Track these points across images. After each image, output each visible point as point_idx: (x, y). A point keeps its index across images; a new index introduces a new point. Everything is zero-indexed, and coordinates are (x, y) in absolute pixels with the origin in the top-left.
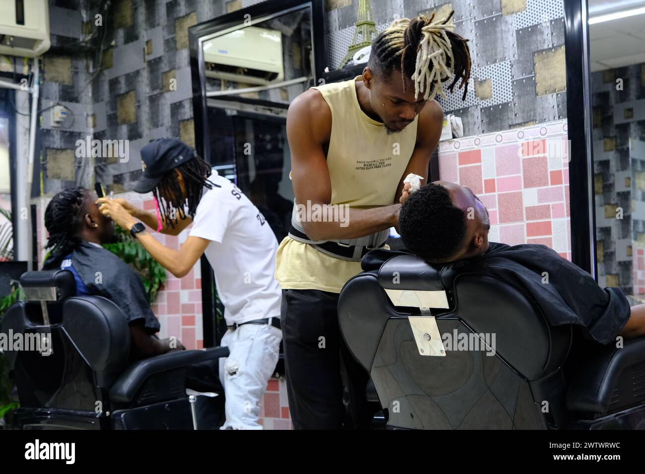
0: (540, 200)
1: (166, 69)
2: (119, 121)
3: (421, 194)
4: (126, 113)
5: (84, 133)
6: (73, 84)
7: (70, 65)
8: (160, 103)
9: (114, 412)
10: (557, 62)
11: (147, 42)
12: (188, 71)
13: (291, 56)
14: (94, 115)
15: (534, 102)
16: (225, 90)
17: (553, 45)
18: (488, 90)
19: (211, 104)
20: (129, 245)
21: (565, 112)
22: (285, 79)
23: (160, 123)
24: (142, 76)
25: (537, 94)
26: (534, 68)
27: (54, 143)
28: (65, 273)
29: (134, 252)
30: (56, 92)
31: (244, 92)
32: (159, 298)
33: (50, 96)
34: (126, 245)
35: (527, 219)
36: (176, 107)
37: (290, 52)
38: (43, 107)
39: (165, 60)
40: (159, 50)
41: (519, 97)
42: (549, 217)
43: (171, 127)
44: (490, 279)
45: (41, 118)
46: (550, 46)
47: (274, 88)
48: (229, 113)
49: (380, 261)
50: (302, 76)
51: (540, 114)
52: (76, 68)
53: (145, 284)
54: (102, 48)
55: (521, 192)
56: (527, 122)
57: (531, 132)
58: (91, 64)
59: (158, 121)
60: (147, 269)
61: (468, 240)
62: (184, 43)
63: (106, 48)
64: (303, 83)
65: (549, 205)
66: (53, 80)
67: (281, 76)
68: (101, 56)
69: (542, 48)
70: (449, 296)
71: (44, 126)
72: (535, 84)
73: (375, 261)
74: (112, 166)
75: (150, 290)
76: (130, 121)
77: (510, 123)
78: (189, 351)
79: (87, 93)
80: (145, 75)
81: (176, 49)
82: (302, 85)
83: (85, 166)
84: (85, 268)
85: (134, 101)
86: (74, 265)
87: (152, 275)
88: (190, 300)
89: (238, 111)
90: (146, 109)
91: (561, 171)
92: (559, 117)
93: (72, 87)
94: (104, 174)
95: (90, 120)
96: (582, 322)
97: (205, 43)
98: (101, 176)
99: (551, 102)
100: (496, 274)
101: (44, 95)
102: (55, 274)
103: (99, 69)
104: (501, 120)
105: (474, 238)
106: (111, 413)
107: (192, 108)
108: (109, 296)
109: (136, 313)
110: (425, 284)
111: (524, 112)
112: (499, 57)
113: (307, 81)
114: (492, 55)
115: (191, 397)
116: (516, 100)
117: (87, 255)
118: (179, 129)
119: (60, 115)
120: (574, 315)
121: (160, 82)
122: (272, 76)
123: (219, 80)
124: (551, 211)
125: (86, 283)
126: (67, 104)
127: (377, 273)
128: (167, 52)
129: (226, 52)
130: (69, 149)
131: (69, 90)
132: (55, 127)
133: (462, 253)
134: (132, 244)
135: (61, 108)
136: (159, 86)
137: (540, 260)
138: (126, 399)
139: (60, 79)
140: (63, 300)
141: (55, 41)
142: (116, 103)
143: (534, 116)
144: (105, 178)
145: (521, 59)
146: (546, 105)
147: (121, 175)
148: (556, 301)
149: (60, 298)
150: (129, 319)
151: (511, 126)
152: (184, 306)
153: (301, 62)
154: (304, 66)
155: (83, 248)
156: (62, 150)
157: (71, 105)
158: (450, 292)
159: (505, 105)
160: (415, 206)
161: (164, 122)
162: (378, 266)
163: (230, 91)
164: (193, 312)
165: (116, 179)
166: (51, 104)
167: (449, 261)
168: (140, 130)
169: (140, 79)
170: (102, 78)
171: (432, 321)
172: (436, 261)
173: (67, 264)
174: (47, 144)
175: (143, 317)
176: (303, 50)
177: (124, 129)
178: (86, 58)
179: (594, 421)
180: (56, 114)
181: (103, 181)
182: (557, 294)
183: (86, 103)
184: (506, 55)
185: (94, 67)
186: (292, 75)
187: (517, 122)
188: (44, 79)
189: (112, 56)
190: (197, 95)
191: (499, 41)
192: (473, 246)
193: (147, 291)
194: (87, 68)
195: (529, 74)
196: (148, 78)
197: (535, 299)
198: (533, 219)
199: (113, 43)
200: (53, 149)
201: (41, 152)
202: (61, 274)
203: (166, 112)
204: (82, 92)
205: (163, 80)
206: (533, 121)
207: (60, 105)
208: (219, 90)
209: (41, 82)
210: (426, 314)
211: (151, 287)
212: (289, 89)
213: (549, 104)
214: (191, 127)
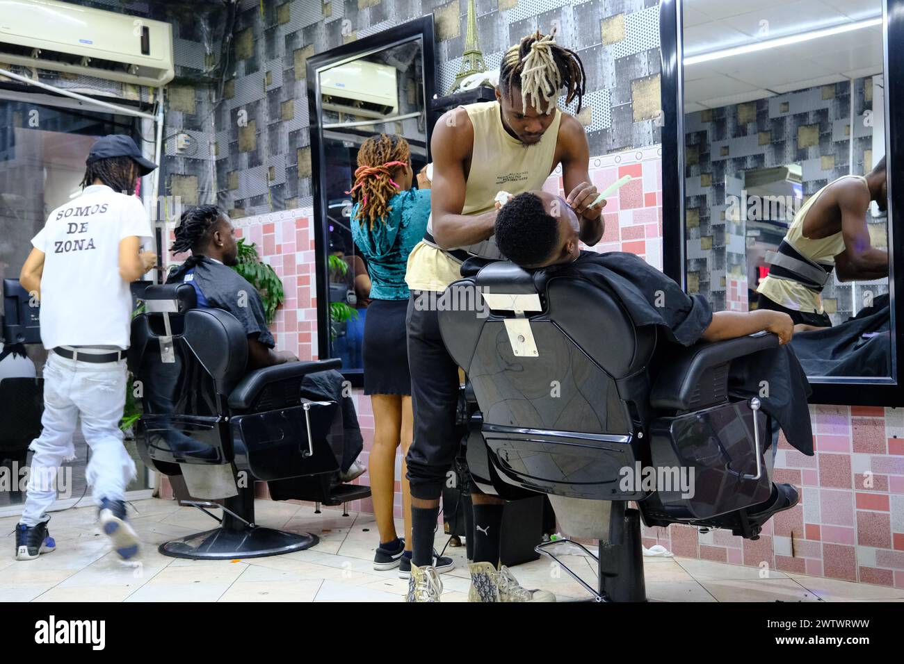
0: (635, 221)
1: (286, 99)
2: (240, 149)
3: (516, 203)
4: (247, 141)
5: (207, 160)
6: (197, 113)
7: (193, 95)
8: (279, 131)
9: (233, 418)
10: (653, 90)
11: (267, 73)
12: (305, 100)
13: (405, 92)
14: (216, 143)
15: (631, 128)
16: (342, 122)
17: (649, 73)
18: (588, 117)
19: (328, 135)
20: (249, 266)
21: (660, 138)
22: (399, 114)
23: (279, 151)
24: (262, 105)
25: (633, 121)
26: (631, 96)
27: (179, 169)
28: (187, 286)
29: (253, 273)
30: (180, 120)
31: (360, 125)
32: (277, 316)
33: (174, 125)
34: (246, 266)
35: (623, 239)
36: (294, 135)
37: (405, 87)
38: (168, 135)
39: (284, 91)
40: (278, 81)
41: (617, 123)
42: (644, 237)
43: (289, 155)
44: (580, 283)
45: (166, 145)
46: (647, 75)
47: (389, 122)
48: (346, 145)
49: (477, 268)
50: (417, 111)
51: (636, 139)
52: (200, 98)
53: (264, 304)
54: (224, 78)
55: (617, 214)
56: (624, 147)
57: (628, 157)
58: (214, 94)
59: (277, 148)
60: (266, 289)
61: (560, 246)
62: (302, 74)
63: (228, 79)
64: (417, 117)
65: (643, 226)
66: (176, 109)
67: (395, 110)
68: (223, 87)
69: (639, 77)
70: (542, 299)
71: (168, 153)
72: (632, 111)
73: (473, 268)
74: (233, 191)
75: (269, 309)
76: (250, 149)
77: (608, 148)
78: (302, 362)
79: (210, 122)
80: (265, 104)
81: (295, 80)
82: (415, 120)
83: (208, 192)
84: (206, 282)
85: (254, 130)
86: (196, 279)
87: (271, 294)
88: (306, 318)
89: (355, 143)
90: (265, 137)
91: (655, 193)
92: (654, 142)
93: (196, 116)
94: (226, 199)
95: (213, 148)
96: (666, 323)
97: (321, 74)
98: (223, 202)
99: (647, 128)
100: (586, 278)
101: (169, 123)
102: (176, 287)
103: (221, 99)
104: (599, 145)
105: (566, 245)
106: (229, 418)
107: (309, 137)
108: (228, 309)
109: (253, 326)
110: (519, 288)
111: (621, 137)
112: (599, 85)
113: (420, 116)
114: (592, 84)
115: (305, 405)
116: (614, 126)
117: (208, 270)
118: (297, 157)
119: (184, 142)
120: (659, 316)
121: (279, 111)
122: (387, 110)
123: (337, 113)
124: (645, 231)
125: (207, 296)
126: (190, 132)
127: (474, 278)
128: (286, 82)
129: (343, 86)
130: (192, 175)
131: (193, 119)
132: (180, 154)
133: (554, 258)
134: (252, 265)
135: (185, 135)
136: (278, 116)
137: (627, 266)
138: (243, 405)
139: (184, 108)
140: (184, 312)
141: (179, 72)
142: (237, 132)
143: (631, 142)
144: (226, 203)
145: (619, 87)
146: (642, 131)
147: (242, 200)
148: (643, 303)
149: (181, 311)
150: (247, 332)
151: (608, 152)
152: (301, 324)
153: (415, 98)
154: (418, 101)
155: (204, 263)
156: (185, 175)
157: (194, 133)
158: (543, 295)
159: (604, 131)
160: (510, 213)
161: (283, 150)
162: (475, 272)
163: (347, 124)
164: (309, 330)
165: (237, 204)
166: (176, 132)
167: (542, 266)
168: (260, 157)
169: (260, 108)
170: (225, 108)
171: (526, 323)
172: (529, 266)
173: (189, 278)
174: (171, 170)
175: (260, 331)
176: (417, 86)
177: (245, 157)
178: (209, 87)
179: (676, 418)
180: (179, 142)
181: (225, 206)
182: (643, 297)
183: (209, 131)
184: (605, 83)
185: (216, 98)
186: (407, 110)
187: (615, 147)
188: (169, 108)
189: (234, 86)
190: (314, 126)
191: (599, 70)
192: (565, 252)
193: (266, 310)
194: (210, 98)
195: (627, 101)
196: (267, 108)
197: (622, 301)
198: (628, 239)
199: (235, 74)
200: (178, 174)
201: (166, 177)
202: (182, 288)
203: (285, 140)
204: (205, 120)
205: (281, 109)
206: (629, 146)
207: (184, 133)
208: (337, 122)
209: (166, 111)
210: (520, 317)
211: (270, 306)
212: (404, 122)
213: (645, 129)
214: (308, 154)
